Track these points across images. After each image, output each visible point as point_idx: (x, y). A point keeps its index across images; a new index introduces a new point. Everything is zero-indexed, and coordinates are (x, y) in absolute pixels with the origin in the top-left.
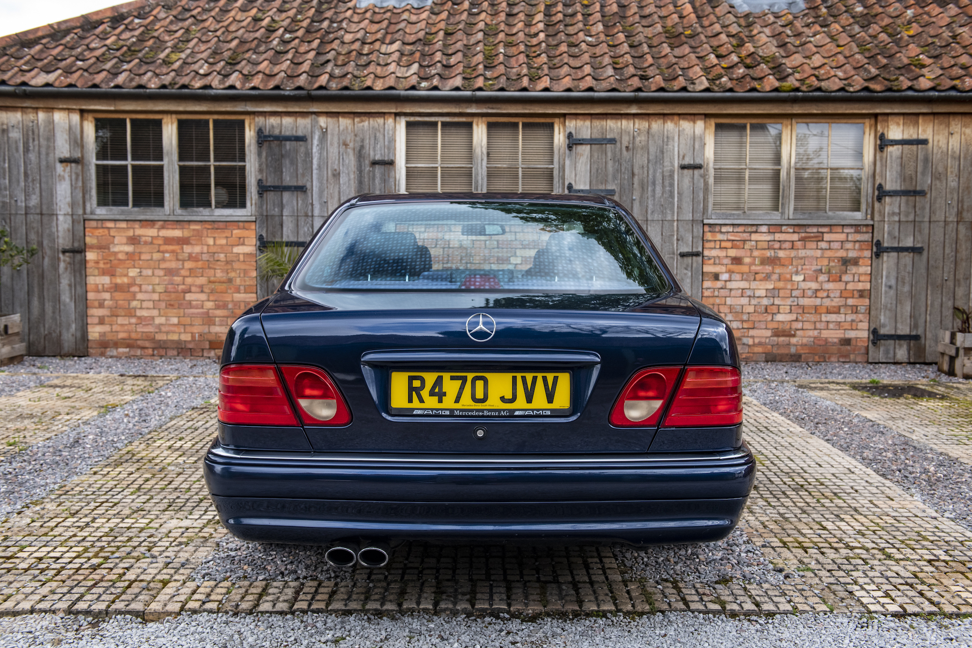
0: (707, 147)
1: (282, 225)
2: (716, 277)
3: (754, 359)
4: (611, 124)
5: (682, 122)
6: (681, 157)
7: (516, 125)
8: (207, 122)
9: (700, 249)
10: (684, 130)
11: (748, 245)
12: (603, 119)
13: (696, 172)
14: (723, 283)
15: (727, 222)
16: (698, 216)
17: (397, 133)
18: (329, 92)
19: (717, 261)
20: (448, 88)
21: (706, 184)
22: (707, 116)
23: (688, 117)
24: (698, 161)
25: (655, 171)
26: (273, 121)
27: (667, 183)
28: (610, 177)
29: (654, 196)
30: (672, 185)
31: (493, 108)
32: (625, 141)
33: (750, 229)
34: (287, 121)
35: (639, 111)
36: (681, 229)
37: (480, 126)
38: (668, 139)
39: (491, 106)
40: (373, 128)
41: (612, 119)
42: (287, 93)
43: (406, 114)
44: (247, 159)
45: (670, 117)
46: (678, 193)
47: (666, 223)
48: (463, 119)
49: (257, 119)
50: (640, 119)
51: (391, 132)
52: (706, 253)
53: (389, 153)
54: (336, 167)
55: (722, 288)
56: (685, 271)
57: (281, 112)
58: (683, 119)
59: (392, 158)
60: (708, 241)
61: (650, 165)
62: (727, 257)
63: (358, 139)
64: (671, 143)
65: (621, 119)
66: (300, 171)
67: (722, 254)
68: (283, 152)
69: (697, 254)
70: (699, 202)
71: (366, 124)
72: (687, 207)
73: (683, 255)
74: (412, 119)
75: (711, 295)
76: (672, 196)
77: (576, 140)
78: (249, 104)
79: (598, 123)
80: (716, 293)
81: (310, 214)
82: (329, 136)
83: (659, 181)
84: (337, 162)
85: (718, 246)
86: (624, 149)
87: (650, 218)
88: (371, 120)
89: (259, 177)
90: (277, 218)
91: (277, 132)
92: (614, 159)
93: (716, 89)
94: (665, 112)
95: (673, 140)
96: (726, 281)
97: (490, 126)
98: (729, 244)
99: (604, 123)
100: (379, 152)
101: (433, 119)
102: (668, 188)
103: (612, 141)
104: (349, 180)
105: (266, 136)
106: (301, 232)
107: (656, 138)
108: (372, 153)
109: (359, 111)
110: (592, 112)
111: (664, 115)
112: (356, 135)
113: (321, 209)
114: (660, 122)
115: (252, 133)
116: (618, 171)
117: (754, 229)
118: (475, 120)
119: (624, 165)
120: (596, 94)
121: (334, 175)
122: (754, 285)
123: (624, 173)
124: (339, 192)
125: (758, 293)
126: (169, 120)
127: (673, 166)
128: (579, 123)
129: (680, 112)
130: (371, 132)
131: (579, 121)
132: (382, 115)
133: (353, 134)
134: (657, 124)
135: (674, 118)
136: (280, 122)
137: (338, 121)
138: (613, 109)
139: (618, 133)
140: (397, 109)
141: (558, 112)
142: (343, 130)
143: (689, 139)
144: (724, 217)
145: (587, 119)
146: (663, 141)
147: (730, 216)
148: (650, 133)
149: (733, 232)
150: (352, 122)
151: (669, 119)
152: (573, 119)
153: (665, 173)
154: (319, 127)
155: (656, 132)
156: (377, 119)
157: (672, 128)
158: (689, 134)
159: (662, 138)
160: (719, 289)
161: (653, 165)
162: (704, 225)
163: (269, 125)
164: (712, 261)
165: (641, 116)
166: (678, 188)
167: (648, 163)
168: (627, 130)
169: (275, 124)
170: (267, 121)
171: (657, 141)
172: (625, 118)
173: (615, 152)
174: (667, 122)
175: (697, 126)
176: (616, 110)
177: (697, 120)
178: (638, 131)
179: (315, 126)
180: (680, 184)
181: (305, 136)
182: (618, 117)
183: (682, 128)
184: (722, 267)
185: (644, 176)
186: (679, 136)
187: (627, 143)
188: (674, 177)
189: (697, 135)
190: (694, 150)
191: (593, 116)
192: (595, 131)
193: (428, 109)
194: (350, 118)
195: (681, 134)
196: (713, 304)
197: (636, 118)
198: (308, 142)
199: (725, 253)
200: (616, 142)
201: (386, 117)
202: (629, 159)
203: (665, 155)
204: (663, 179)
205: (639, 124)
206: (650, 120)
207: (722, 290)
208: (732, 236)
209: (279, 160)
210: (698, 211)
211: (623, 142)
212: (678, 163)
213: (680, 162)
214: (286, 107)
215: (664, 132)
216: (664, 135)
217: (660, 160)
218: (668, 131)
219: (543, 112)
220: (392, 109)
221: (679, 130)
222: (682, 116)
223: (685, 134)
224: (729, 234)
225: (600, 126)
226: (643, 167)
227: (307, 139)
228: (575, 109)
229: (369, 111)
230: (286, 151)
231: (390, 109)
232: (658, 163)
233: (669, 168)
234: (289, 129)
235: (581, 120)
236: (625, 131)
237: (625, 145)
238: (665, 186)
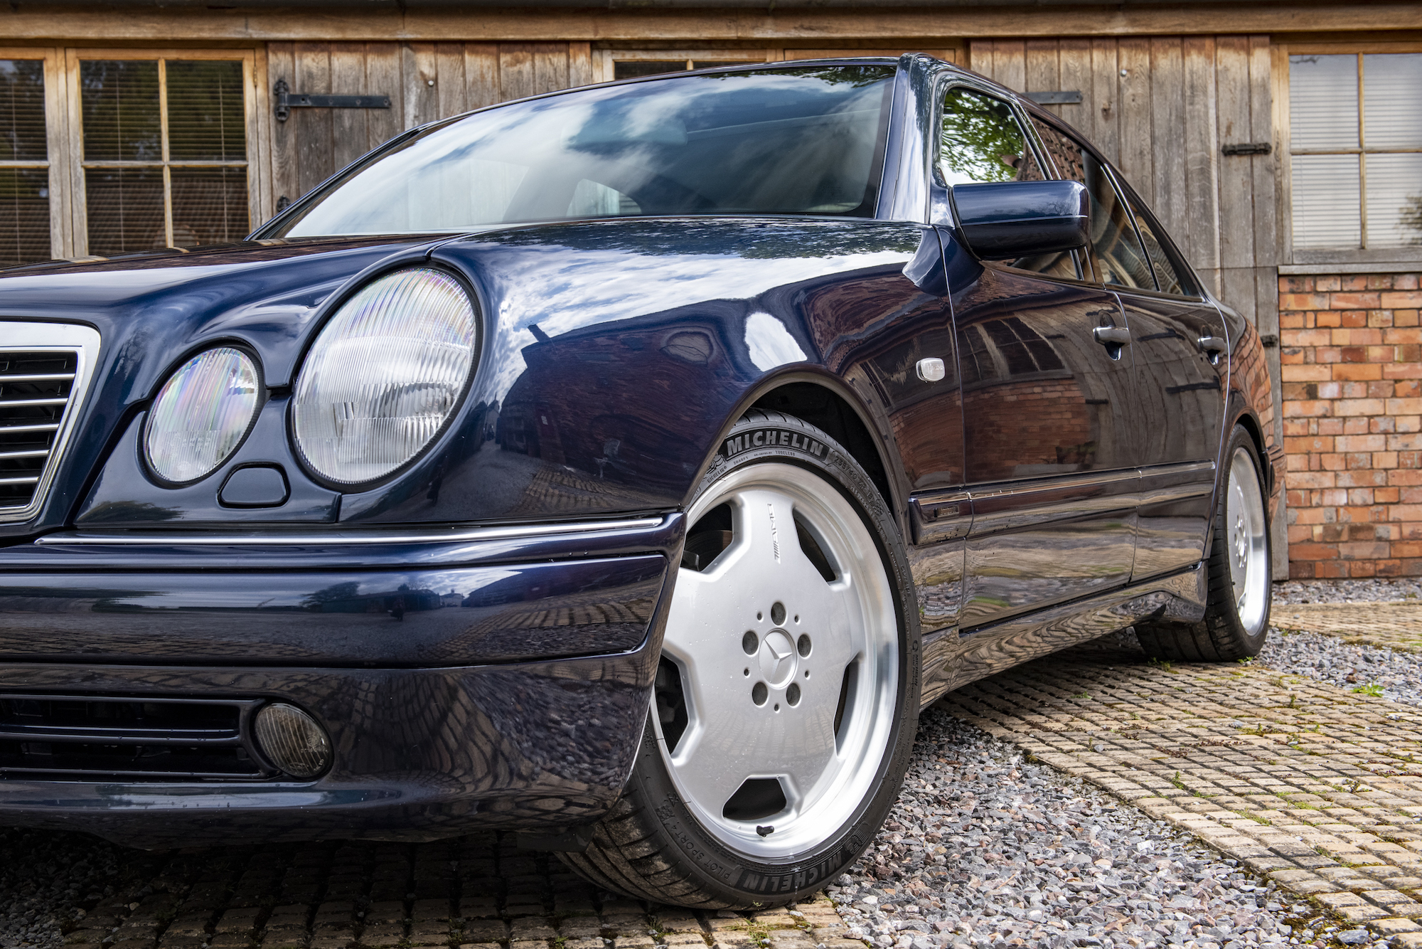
0: (1276, 108)
2: (1311, 392)
3: (1404, 572)
4: (1068, 59)
5: (1221, 53)
6: (1223, 130)
8: (154, 66)
9: (1275, 331)
10: (1226, 69)
11: (1376, 319)
12: (1052, 49)
13: (1258, 161)
14: (1327, 404)
15: (1329, 269)
16: (1266, 259)
19: (1310, 356)
21: (1278, 187)
22: (1273, 39)
23: (1235, 40)
24: (1260, 138)
25: (1168, 163)
26: (311, 62)
27: (1195, 187)
30: (1206, 191)
31: (811, 29)
32: (1102, 94)
33: (1378, 284)
34: (344, 62)
35: (1131, 30)
36: (1229, 288)
38: (1192, 91)
39: (806, 24)
40: (542, 76)
41: (1070, 48)
43: (613, 45)
44: (250, 150)
45: (1197, 42)
46: (1220, 209)
48: (743, 57)
49: (271, 57)
50: (1131, 47)
52: (1287, 339)
55: (1325, 416)
57: (331, 42)
58: (1225, 46)
60: (1289, 313)
61: (1157, 149)
62: (1332, 346)
64: (1199, 99)
65: (1091, 48)
67: (1321, 339)
68: (336, 134)
69: (1269, 343)
70: (1267, 228)
71: (526, 67)
72: (1242, 236)
74: (628, 57)
75: (1301, 432)
76: (1208, 216)
78: (252, 22)
79: (1041, 60)
80: (1313, 428)
82: (442, 97)
83: (1178, 183)
85: (1311, 325)
86: (1099, 114)
88: (538, 58)
89: (280, 193)
91: (320, 88)
94: (1187, 30)
95: (1205, 93)
96: (1332, 400)
98: (1335, 319)
99: (1053, 57)
101: (675, 56)
102: (1197, 199)
103: (1074, 97)
105: (293, 98)
107: (1168, 88)
109: (511, 37)
110: (1029, 33)
111: (1183, 36)
112: (503, 94)
114: (1175, 53)
115: (261, 91)
117: (1386, 283)
118: (769, 58)
122: (1394, 406)
125: (1403, 425)
126: (61, 63)
127: (1208, 150)
128: (1001, 59)
129: (1218, 30)
130: (537, 86)
131: (999, 55)
132: (563, 47)
133: (496, 91)
134: (1169, 58)
135: (1204, 45)
136: (327, 65)
137: (463, 61)
138: (1074, 27)
139: (1085, 80)
140: (596, 33)
141: (954, 34)
142: (474, 83)
143: (1238, 88)
144: (1320, 260)
145: (1017, 50)
146: (1183, 95)
147: (1332, 258)
148: (1154, 78)
149: (1342, 291)
150: (495, 62)
151: (1193, 46)
152: (987, 50)
153: (1189, 166)
154: (419, 77)
155: (1166, 76)
156: (550, 56)
157: (1201, 66)
158: (1238, 78)
159: (1180, 88)
160: (1319, 417)
161: (1163, 147)
162: (1279, 276)
163: (302, 71)
164: (1301, 355)
165: (1133, 42)
166: (1220, 197)
167: (1153, 143)
168: (1105, 73)
169: (314, 70)
170: (297, 63)
171: (1169, 96)
172: (1099, 47)
173: (1080, 121)
174: (1189, 54)
175: (1255, 61)
176: (1082, 27)
177: (1255, 47)
178: (1128, 75)
179: (408, 74)
180: (1223, 190)
181: (386, 98)
182: (1081, 43)
183: (1223, 65)
184: (1322, 369)
185: (1146, 173)
186: (1217, 82)
187: (1105, 102)
188: (1209, 173)
189: (1257, 80)
190: (1250, 114)
191: (1030, 44)
192: (1036, 76)
193: (666, 31)
194: (489, 54)
195: (1220, 78)
196: (1308, 453)
197: (1123, 46)
198: (393, 110)
199: (1327, 337)
200: (1082, 99)
201: (571, 51)
202: (1110, 137)
203: (1188, 126)
204: (1186, 179)
205: (1130, 58)
206: (1153, 49)
207: (1326, 421)
208: (1339, 299)
209: (326, 152)
210: (1266, 247)
211: (1097, 99)
212: (1218, 142)
213: (1222, 141)
214: (342, 30)
215: (1183, 75)
216: (1184, 82)
217: (1179, 137)
218: (1192, 73)
219: (922, 34)
220: (586, 32)
221: (1216, 72)
222: (1221, 40)
223: (1230, 78)
224: (1335, 295)
225: (1044, 65)
226: (1141, 153)
227: (390, 104)
228: (991, 26)
229: (533, 37)
230: (343, 133)
231: (581, 33)
232: (1175, 144)
233: (1199, 154)
234: (349, 80)
235: (1004, 52)
236: (1100, 75)
237: (1102, 107)
238: (1192, 194)
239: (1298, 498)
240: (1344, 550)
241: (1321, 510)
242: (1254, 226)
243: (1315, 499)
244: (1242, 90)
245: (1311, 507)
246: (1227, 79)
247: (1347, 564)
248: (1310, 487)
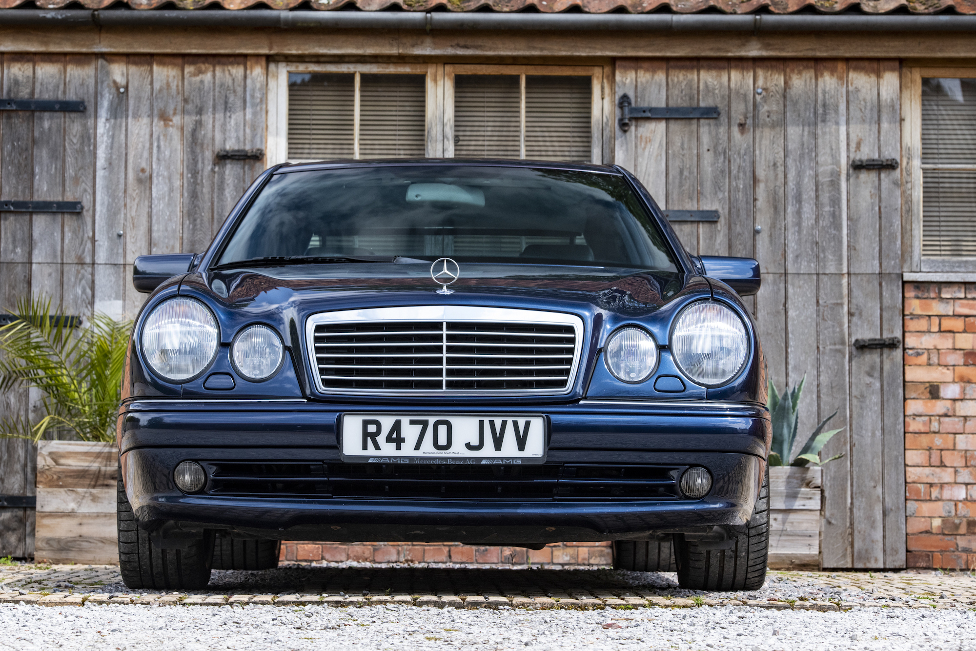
0: (907, 125)
1: (29, 284)
2: (934, 392)
4: (708, 78)
5: (852, 75)
6: (853, 145)
7: (514, 81)
9: (898, 334)
10: (857, 90)
12: (692, 68)
13: (885, 176)
14: (948, 404)
15: (953, 277)
16: (891, 266)
17: (271, 96)
18: (135, 13)
19: (934, 358)
20: (375, 7)
21: (908, 200)
22: (902, 64)
23: (866, 64)
24: (890, 153)
25: (800, 174)
26: (18, 71)
27: (825, 198)
28: (708, 186)
29: (799, 224)
30: (835, 202)
31: (466, 47)
32: (738, 110)
34: (47, 71)
35: (765, 53)
36: (856, 292)
37: (440, 83)
38: (825, 109)
39: (462, 42)
40: (222, 85)
41: (709, 68)
42: (50, 15)
43: (288, 59)
45: (829, 64)
46: (849, 219)
47: (825, 279)
48: (406, 70)
50: (766, 68)
51: (258, 95)
52: (911, 341)
53: (254, 136)
54: (144, 165)
55: (946, 415)
56: (868, 380)
57: (35, 54)
58: (856, 69)
59: (258, 146)
60: (914, 317)
61: (790, 162)
62: (955, 349)
63: (190, 107)
64: (831, 116)
65: (729, 69)
66: (70, 172)
67: (945, 343)
68: (36, 134)
69: (892, 345)
70: (892, 237)
71: (208, 77)
72: (868, 246)
73: (862, 347)
74: (301, 68)
75: (923, 429)
76: (837, 225)
77: (637, 110)
79: (682, 78)
80: (935, 426)
81: (88, 260)
82: (131, 102)
83: (809, 193)
84: (146, 154)
85: (935, 328)
86: (735, 128)
87: (791, 269)
88: (218, 70)
90: (19, 268)
91: (24, 93)
92: (715, 148)
93: (921, 8)
94: (819, 54)
95: (836, 111)
96: (954, 400)
97: (461, 83)
98: (959, 324)
99: (693, 76)
100: (233, 134)
101: (344, 69)
102: (827, 209)
103: (711, 114)
104: (171, 190)
105: (2, 102)
106: (69, 297)
107: (801, 106)
108: (218, 136)
109: (194, 51)
110: (669, 54)
111: (817, 60)
112: (186, 101)
113: (111, 251)
114: (809, 74)
116: (726, 172)
118: (430, 71)
119: (736, 161)
120: (675, 18)
121: (140, 181)
123: (737, 178)
124: (150, 216)
127: (837, 163)
128: (644, 77)
129: (847, 55)
130: (217, 94)
131: (642, 72)
132: (241, 59)
133: (180, 98)
134: (803, 79)
135: (837, 67)
136: (31, 74)
137: (151, 71)
138: (712, 49)
139: (723, 97)
140: (271, 48)
141: (599, 53)
142: (161, 90)
143: (868, 108)
144: (947, 269)
145: (659, 68)
146: (815, 113)
147: (959, 267)
148: (788, 96)
149: (966, 298)
150: (180, 73)
151: (826, 68)
152: (631, 68)
153: (820, 178)
154: (112, 85)
155: (800, 95)
156: (230, 68)
157: (833, 86)
158: (868, 98)
159: (812, 106)
160: (940, 416)
161: (795, 160)
162: (904, 283)
163: (9, 79)
164: (924, 358)
165: (768, 64)
166: (848, 208)
167: (785, 157)
168: (742, 91)
169: (20, 78)
170: (6, 71)
171: (802, 113)
172: (736, 67)
173: (717, 135)
174: (822, 75)
175: (885, 83)
176: (719, 50)
177: (884, 71)
178: (764, 93)
179: (102, 82)
180: (852, 201)
181: (82, 103)
182: (721, 64)
183: (854, 86)
184: (945, 370)
185: (778, 183)
186: (848, 102)
187: (742, 117)
188: (839, 185)
189: (886, 101)
190: (879, 132)
191: (672, 63)
192: (677, 92)
193: (334, 47)
194: (175, 65)
195: (851, 98)
196: (930, 449)
197: (759, 67)
198: (88, 113)
199: (950, 341)
200: (719, 114)
201: (249, 64)
202: (746, 150)
203: (820, 141)
204: (817, 190)
205: (766, 78)
206: (788, 70)
207: (947, 419)
208: (963, 306)
209: (27, 149)
210: (892, 255)
211: (733, 114)
212: (848, 157)
213: (852, 156)
214: (46, 44)
215: (816, 95)
216: (816, 101)
217: (811, 151)
218: (824, 92)
219: (569, 53)
220: (262, 47)
221: (848, 92)
222: (854, 64)
223: (861, 98)
224: (958, 302)
225: (685, 83)
226: (775, 164)
227: (85, 108)
228: (634, 47)
229: (214, 52)
230: (42, 133)
231: (257, 48)
232: (806, 157)
233: (829, 168)
234: (50, 87)
235: (647, 70)
236: (738, 93)
237: (738, 121)
238: (822, 204)
239: (918, 491)
240: (962, 542)
241: (940, 503)
242: (880, 235)
243: (935, 493)
244: (872, 110)
245: (930, 500)
246: (858, 98)
247: (964, 556)
248: (929, 481)
